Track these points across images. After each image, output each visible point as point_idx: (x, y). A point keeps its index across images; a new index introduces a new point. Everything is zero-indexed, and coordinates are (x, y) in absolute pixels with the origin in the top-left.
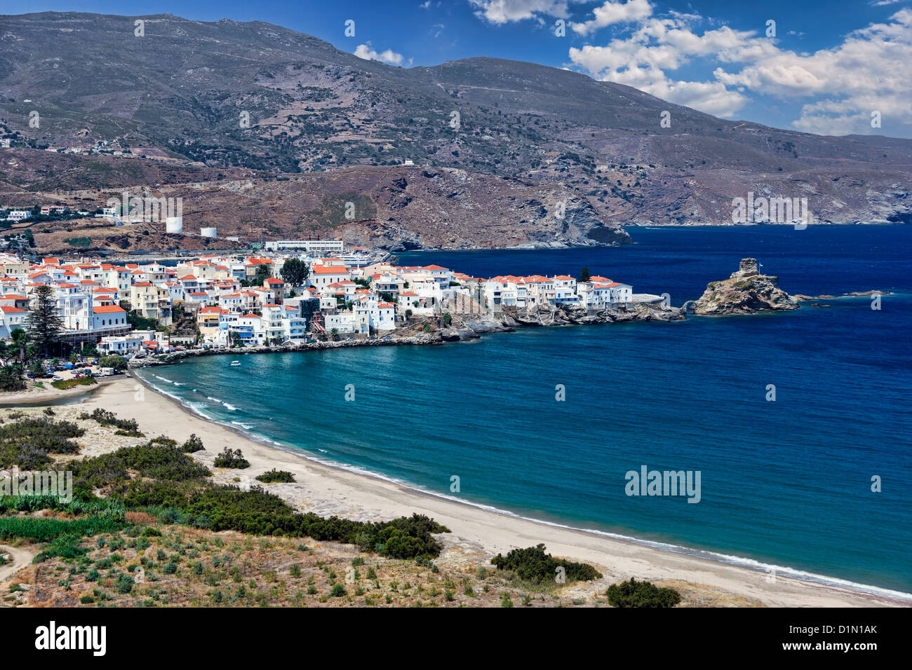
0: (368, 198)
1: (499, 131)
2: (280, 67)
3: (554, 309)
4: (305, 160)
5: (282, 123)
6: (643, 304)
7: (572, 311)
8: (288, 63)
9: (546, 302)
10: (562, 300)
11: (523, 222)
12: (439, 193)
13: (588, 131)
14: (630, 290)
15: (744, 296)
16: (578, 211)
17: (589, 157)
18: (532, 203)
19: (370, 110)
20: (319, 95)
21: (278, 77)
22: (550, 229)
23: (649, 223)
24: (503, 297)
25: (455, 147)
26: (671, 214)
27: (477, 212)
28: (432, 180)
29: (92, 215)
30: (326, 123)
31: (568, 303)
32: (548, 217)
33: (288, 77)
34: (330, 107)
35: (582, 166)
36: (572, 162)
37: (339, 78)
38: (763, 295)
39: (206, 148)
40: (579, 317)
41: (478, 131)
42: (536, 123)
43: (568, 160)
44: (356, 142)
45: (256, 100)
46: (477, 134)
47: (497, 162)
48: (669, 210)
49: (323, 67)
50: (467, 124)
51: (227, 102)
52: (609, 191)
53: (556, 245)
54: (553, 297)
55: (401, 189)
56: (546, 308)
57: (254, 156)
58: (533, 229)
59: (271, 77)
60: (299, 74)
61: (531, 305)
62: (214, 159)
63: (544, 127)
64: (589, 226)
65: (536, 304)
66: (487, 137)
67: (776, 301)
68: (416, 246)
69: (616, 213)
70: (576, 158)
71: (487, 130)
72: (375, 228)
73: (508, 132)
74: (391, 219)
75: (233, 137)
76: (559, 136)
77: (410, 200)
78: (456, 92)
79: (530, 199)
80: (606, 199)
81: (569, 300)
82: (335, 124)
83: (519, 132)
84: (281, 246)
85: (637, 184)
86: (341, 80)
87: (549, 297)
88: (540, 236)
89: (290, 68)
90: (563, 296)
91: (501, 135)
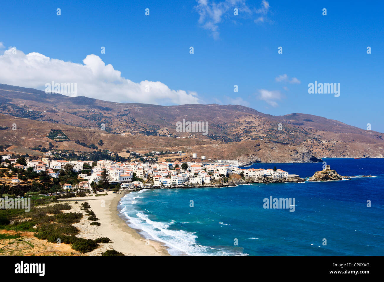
0: (248, 149)
1: (296, 132)
2: (240, 116)
3: (263, 178)
4: (243, 140)
5: (239, 130)
6: (291, 177)
7: (269, 179)
8: (243, 115)
9: (261, 176)
10: (266, 176)
11: (291, 155)
12: (269, 147)
13: (322, 132)
14: (288, 173)
15: (324, 176)
16: (307, 153)
17: (320, 139)
18: (294, 150)
19: (262, 126)
20: (249, 123)
21: (240, 118)
22: (299, 158)
23: (335, 157)
24: (248, 174)
25: (284, 136)
26: (342, 154)
27: (279, 152)
28: (267, 144)
29: (175, 153)
30: (250, 130)
31: (268, 177)
32: (298, 154)
33: (242, 118)
34: (252, 126)
35: (318, 141)
36: (315, 140)
37: (255, 118)
38: (330, 175)
39: (218, 136)
40: (271, 180)
41: (291, 132)
42: (308, 130)
43: (314, 140)
44: (257, 135)
45: (233, 124)
46: (290, 133)
47: (295, 140)
48: (341, 153)
49: (251, 116)
50: (288, 130)
51: (226, 125)
52: (325, 148)
53: (300, 162)
54: (263, 175)
55: (258, 146)
56: (261, 178)
57: (230, 139)
58: (294, 157)
59: (238, 118)
60: (245, 118)
61: (257, 177)
62: (219, 139)
63: (310, 131)
64: (310, 157)
65: (258, 177)
66: (293, 133)
67: (334, 177)
68: (260, 162)
69: (326, 154)
70: (316, 139)
71: (293, 132)
72: (249, 156)
73: (299, 132)
74: (253, 154)
75: (225, 134)
76: (314, 133)
77: (260, 149)
78: (289, 122)
79: (294, 149)
80: (324, 150)
81: (268, 175)
82: (252, 130)
83: (302, 132)
84: (222, 161)
85: (333, 146)
86: (256, 119)
87: (262, 175)
88: (296, 159)
89: (243, 116)
90: (266, 175)
91: (297, 133)
